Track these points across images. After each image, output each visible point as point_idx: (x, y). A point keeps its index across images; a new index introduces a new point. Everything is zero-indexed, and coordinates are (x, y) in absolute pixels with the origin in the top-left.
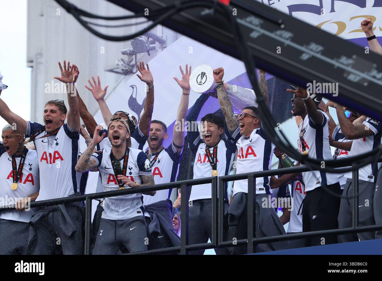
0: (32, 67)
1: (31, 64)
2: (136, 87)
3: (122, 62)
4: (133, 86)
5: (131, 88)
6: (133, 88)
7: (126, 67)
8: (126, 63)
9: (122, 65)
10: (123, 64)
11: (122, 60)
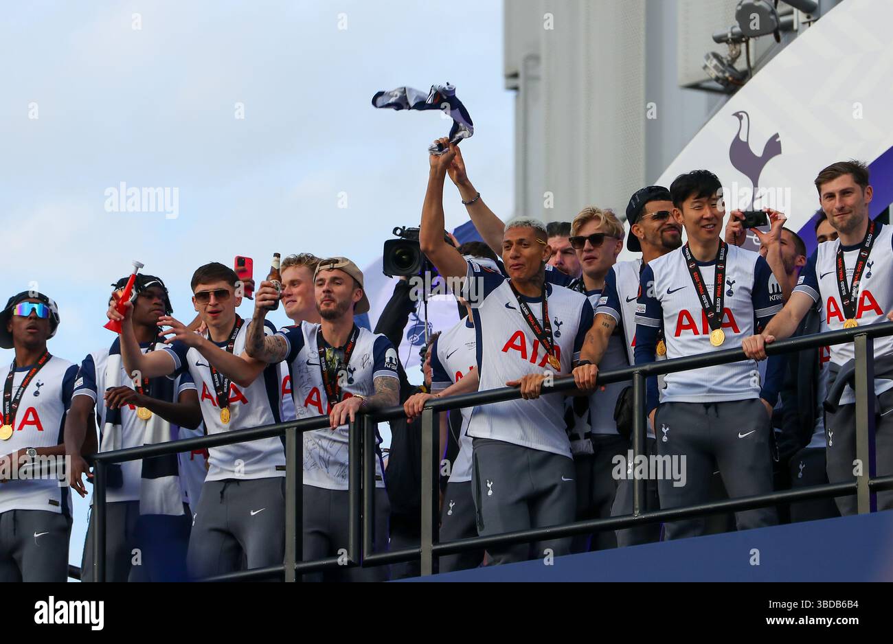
0: (516, 88)
1: (513, 82)
2: (747, 115)
3: (715, 62)
4: (740, 114)
5: (737, 119)
6: (741, 118)
7: (724, 72)
8: (725, 62)
9: (715, 67)
10: (718, 64)
11: (716, 56)
